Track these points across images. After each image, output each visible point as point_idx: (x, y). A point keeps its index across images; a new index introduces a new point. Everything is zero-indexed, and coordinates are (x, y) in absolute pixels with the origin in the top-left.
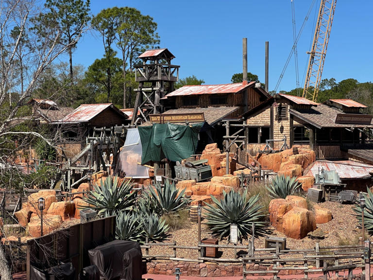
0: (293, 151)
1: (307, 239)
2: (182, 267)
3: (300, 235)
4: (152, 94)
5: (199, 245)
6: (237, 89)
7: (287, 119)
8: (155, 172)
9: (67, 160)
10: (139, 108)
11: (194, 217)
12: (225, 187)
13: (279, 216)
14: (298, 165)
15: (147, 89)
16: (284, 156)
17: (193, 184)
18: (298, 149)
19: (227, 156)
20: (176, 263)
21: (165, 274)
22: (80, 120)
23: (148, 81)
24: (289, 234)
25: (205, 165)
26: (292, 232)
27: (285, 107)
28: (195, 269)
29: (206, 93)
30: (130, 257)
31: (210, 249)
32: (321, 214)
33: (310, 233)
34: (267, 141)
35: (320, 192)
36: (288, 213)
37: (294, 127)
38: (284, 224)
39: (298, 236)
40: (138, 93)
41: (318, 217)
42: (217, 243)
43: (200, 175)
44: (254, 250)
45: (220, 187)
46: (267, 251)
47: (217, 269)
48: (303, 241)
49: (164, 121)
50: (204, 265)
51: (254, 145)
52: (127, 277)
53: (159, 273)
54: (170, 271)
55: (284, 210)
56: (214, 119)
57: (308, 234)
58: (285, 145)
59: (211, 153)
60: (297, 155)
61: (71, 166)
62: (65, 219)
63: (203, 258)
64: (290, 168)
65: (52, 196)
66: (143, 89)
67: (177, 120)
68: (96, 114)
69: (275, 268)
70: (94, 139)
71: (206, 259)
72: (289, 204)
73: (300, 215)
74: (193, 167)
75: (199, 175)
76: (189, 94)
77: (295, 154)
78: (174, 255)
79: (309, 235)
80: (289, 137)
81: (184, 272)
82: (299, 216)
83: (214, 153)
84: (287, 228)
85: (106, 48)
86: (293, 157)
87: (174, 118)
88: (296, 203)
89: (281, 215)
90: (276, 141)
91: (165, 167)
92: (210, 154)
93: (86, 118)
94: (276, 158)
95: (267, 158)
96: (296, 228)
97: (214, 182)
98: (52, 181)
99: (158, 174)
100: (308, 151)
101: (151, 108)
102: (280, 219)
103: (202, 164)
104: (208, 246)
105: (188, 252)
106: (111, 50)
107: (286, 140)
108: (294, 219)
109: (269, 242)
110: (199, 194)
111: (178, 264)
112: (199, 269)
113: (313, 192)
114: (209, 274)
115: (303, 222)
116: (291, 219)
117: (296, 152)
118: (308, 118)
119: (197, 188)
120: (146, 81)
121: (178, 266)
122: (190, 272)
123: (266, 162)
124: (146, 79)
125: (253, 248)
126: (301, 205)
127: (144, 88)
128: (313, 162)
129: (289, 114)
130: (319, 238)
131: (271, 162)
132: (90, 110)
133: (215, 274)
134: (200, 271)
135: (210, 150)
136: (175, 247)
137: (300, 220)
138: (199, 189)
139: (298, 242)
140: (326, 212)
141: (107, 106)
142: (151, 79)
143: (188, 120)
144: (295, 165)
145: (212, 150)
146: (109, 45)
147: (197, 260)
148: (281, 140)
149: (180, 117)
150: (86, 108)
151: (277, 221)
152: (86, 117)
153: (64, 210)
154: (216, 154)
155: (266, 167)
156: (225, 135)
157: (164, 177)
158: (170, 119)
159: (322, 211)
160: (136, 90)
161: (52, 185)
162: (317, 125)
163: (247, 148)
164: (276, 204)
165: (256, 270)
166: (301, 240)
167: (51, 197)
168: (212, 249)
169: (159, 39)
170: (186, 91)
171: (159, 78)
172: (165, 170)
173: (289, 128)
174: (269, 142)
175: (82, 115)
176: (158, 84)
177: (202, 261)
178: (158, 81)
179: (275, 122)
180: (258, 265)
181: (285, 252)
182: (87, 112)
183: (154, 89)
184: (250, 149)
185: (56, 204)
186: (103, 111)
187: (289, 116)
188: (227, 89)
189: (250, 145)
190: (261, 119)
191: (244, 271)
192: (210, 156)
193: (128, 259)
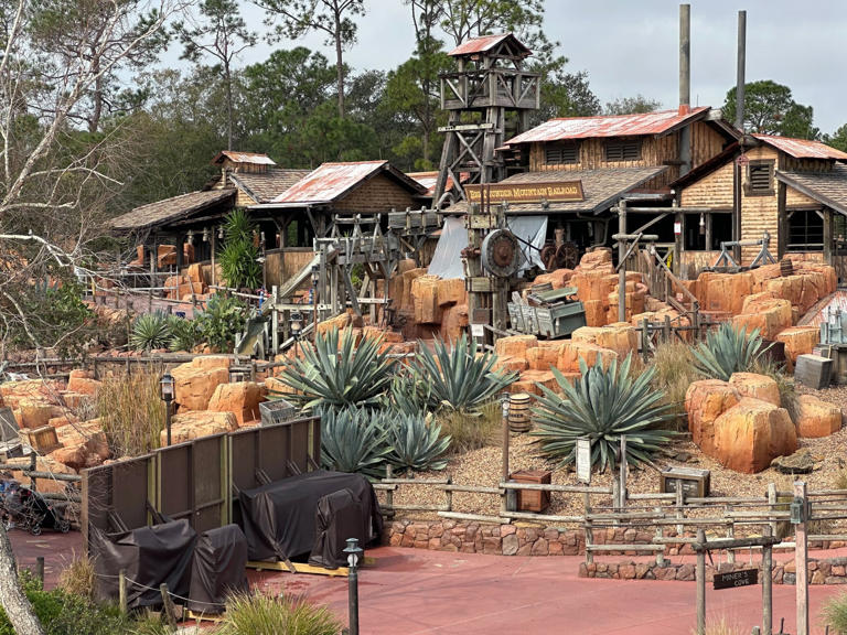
0: (782, 269)
1: (770, 474)
2: (462, 534)
3: (754, 463)
4: (476, 138)
5: (501, 485)
6: (663, 125)
7: (771, 193)
8: (471, 316)
9: (270, 291)
10: (449, 171)
11: (515, 419)
12: (601, 350)
13: (704, 419)
14: (783, 301)
15: (467, 127)
16: (758, 281)
17: (529, 345)
18: (794, 263)
19: (621, 281)
20: (450, 524)
21: (427, 547)
22: (314, 199)
23: (470, 109)
24: (729, 463)
25: (572, 301)
26: (736, 457)
27: (767, 166)
28: (491, 539)
29: (594, 134)
30: (331, 508)
31: (530, 494)
32: (815, 415)
33: (779, 460)
34: (724, 244)
35: (825, 363)
36: (726, 414)
37: (789, 212)
38: (716, 438)
39: (748, 466)
40: (449, 137)
41: (808, 422)
42: (547, 480)
43: (557, 324)
44: (626, 498)
45: (587, 351)
46: (665, 499)
47: (541, 539)
48: (758, 478)
49: (489, 200)
50: (512, 529)
51: (697, 254)
52: (325, 553)
53: (412, 546)
54: (436, 542)
55: (717, 406)
56: (607, 194)
57: (774, 461)
58: (766, 253)
59: (592, 272)
60: (789, 278)
61: (278, 302)
62: (245, 421)
63: (510, 514)
64: (763, 309)
65: (219, 369)
66: (458, 128)
67: (525, 198)
68: (350, 185)
69: (659, 538)
70: (328, 243)
71: (518, 515)
72: (730, 391)
73: (753, 417)
74: (543, 304)
75: (554, 322)
76: (557, 138)
77: (784, 276)
78: (446, 506)
79: (776, 465)
80: (776, 236)
81: (467, 544)
82: (751, 420)
83: (598, 272)
84: (724, 448)
85: (418, 34)
86: (779, 282)
87: (517, 193)
88: (751, 390)
89: (710, 418)
90: (747, 246)
91: (491, 306)
92: (591, 276)
93: (327, 195)
94: (739, 285)
95: (718, 284)
96: (745, 448)
97: (578, 339)
98: (237, 336)
99: (477, 320)
100: (820, 268)
101: (477, 169)
102: (708, 426)
103: (563, 299)
104: (527, 486)
105: (485, 500)
106: (429, 39)
107: (769, 242)
108: (738, 427)
109: (668, 479)
110: (543, 368)
111: (454, 527)
112: (499, 539)
113: (808, 363)
114: (521, 549)
115: (760, 434)
116: (733, 427)
117: (788, 270)
118: (820, 190)
119: (536, 353)
120: (464, 110)
121: (454, 531)
122: (479, 545)
123: (718, 295)
124: (465, 104)
125: (622, 492)
126: (762, 394)
127: (460, 124)
128: (832, 293)
129: (776, 182)
130: (798, 472)
131: (727, 293)
132: (339, 175)
133: (535, 551)
134: (501, 541)
135: (590, 266)
136: (449, 487)
137: (752, 428)
138: (542, 356)
139: (746, 480)
140: (828, 411)
141: (375, 166)
142: (476, 104)
143: (547, 197)
144: (776, 301)
145: (595, 266)
146: (428, 27)
147: (497, 519)
148: (755, 241)
149: (531, 192)
150: (331, 170)
151: (702, 431)
152: (327, 192)
153: (243, 402)
154: (603, 275)
155: (716, 305)
156: (617, 232)
157: (489, 327)
158: (510, 194)
159: (818, 408)
160: (444, 129)
161: (238, 344)
162: (839, 206)
163: (682, 261)
164: (700, 394)
165: (629, 542)
166: (754, 476)
167: (219, 373)
168: (535, 494)
169: (540, 13)
170: (553, 130)
171: (491, 102)
172: (491, 311)
173: (776, 214)
174: (729, 248)
175: (319, 186)
176: (492, 116)
177: (508, 520)
178: (490, 107)
179: (745, 201)
180: (633, 531)
181: (705, 504)
182: (331, 181)
183: (483, 126)
184: (688, 263)
185: (226, 386)
186: (366, 178)
187: (776, 187)
188: (643, 124)
189: (688, 255)
190: (712, 194)
191: (588, 545)
192: (591, 281)
193: (326, 513)
